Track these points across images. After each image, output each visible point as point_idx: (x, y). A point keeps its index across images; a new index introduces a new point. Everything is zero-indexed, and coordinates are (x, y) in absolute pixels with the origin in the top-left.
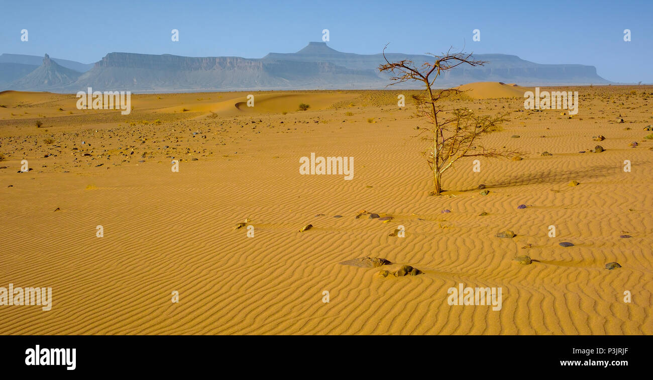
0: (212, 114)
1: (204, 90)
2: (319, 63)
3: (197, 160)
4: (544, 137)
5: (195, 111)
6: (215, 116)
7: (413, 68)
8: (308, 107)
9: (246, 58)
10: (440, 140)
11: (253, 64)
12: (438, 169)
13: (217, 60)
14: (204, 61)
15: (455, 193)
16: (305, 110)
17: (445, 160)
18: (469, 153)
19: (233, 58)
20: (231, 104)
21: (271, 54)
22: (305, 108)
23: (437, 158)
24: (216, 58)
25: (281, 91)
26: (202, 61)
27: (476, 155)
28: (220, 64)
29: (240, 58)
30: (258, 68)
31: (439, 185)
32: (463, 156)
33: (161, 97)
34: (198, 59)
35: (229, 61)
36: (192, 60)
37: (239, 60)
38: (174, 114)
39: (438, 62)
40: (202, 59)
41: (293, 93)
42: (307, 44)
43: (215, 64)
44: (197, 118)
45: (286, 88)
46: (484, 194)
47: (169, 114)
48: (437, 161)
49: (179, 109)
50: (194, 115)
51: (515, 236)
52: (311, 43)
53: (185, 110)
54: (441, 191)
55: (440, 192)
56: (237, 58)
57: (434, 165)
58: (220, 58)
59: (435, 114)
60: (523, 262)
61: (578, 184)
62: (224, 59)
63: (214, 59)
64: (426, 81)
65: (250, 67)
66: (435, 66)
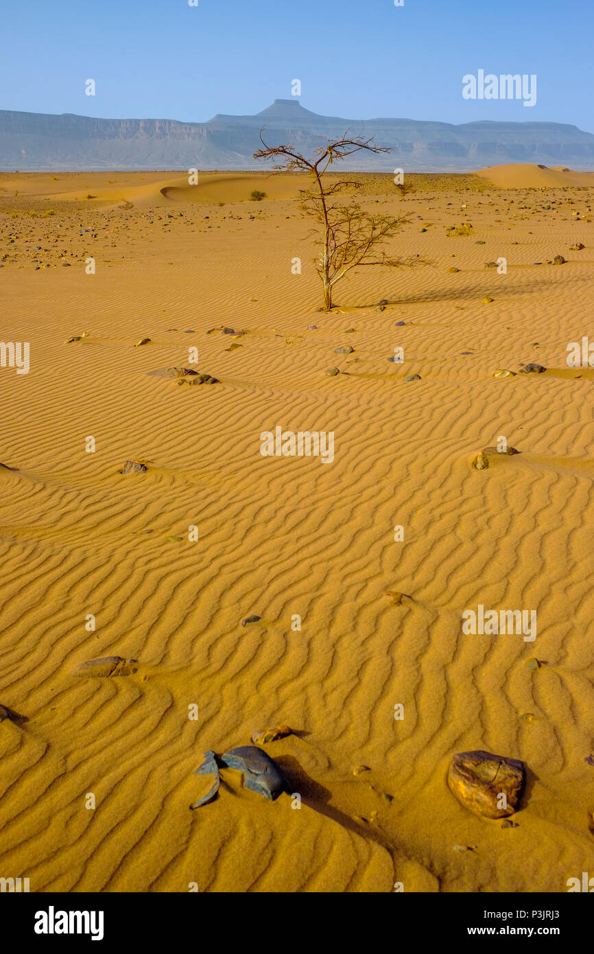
0: (126, 203)
1: (122, 167)
2: (288, 131)
3: (69, 265)
4: (517, 243)
5: (103, 199)
6: (129, 206)
7: (297, 155)
8: (263, 195)
9: (182, 121)
10: (332, 244)
11: (193, 131)
12: (328, 280)
13: (142, 125)
14: (122, 125)
15: (345, 309)
16: (260, 200)
17: (337, 269)
18: (364, 261)
19: (165, 121)
20: (155, 188)
21: (219, 116)
22: (258, 196)
23: (328, 267)
24: (139, 120)
25: (229, 172)
26: (120, 124)
27: (373, 264)
28: (145, 129)
29: (174, 121)
30: (201, 136)
31: (329, 300)
32: (358, 264)
33: (57, 177)
34: (114, 121)
35: (158, 125)
36: (106, 123)
37: (173, 125)
38: (74, 203)
39: (331, 148)
40: (119, 121)
41: (242, 175)
42: (272, 103)
43: (139, 130)
44: (102, 210)
45: (238, 167)
46: (379, 310)
47: (67, 203)
48: (327, 270)
49: (81, 195)
50: (102, 204)
51: (353, 351)
52: (278, 101)
53: (90, 197)
54: (331, 306)
55: (331, 308)
56: (170, 122)
57: (324, 275)
58: (146, 121)
59: (326, 212)
60: (329, 374)
61: (493, 300)
62: (151, 122)
63: (137, 122)
64: (314, 171)
65: (189, 135)
66: (327, 153)
